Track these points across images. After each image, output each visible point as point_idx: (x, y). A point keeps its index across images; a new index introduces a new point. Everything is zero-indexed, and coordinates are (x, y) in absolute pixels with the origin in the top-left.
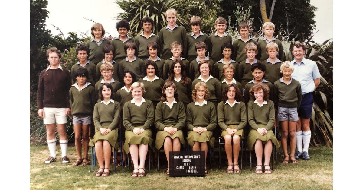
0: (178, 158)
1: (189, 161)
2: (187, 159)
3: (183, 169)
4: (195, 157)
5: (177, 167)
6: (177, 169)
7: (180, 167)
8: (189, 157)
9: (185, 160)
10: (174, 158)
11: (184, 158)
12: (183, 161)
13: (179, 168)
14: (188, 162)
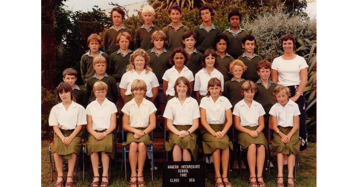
0: (172, 168)
1: (187, 171)
2: (183, 169)
3: (178, 181)
4: (193, 167)
5: (171, 179)
6: (171, 181)
7: (175, 179)
8: (187, 167)
9: (181, 171)
10: (169, 168)
11: (180, 168)
12: (179, 171)
13: (173, 181)
14: (185, 173)
